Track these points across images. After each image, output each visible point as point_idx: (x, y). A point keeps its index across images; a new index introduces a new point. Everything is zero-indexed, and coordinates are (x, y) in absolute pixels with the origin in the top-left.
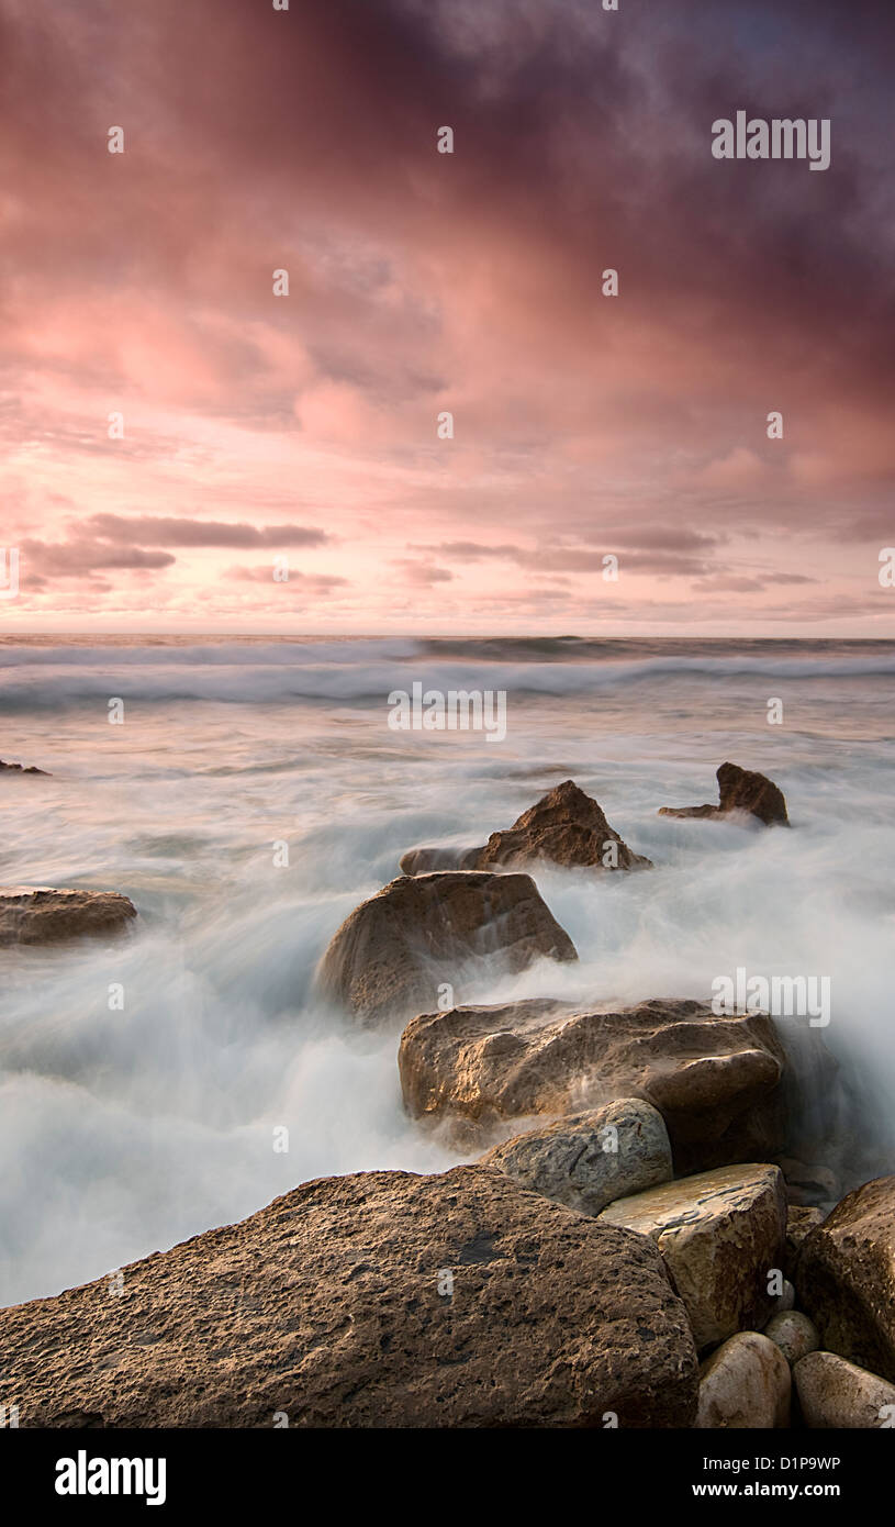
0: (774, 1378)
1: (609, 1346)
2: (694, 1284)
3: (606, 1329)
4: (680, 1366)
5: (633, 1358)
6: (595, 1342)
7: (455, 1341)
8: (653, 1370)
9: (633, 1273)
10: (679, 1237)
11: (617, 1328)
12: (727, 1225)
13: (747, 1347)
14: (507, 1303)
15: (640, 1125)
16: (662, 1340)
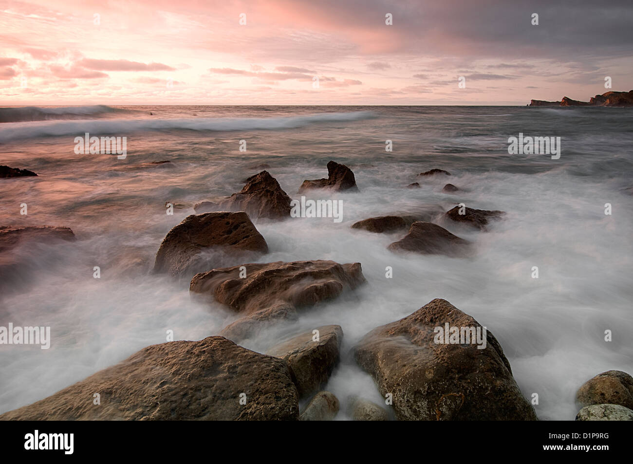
0: (333, 407)
1: (263, 404)
2: (302, 375)
3: (262, 398)
4: (291, 409)
5: (272, 408)
6: (258, 404)
7: (202, 408)
8: (280, 412)
9: (275, 375)
10: (296, 358)
11: (267, 397)
12: (316, 352)
13: (322, 397)
14: (224, 391)
15: (286, 313)
16: (284, 400)
